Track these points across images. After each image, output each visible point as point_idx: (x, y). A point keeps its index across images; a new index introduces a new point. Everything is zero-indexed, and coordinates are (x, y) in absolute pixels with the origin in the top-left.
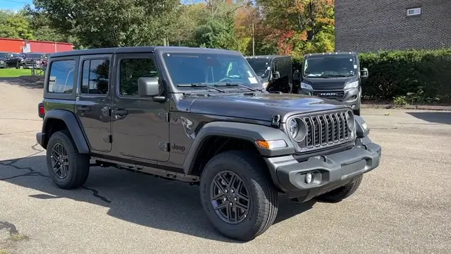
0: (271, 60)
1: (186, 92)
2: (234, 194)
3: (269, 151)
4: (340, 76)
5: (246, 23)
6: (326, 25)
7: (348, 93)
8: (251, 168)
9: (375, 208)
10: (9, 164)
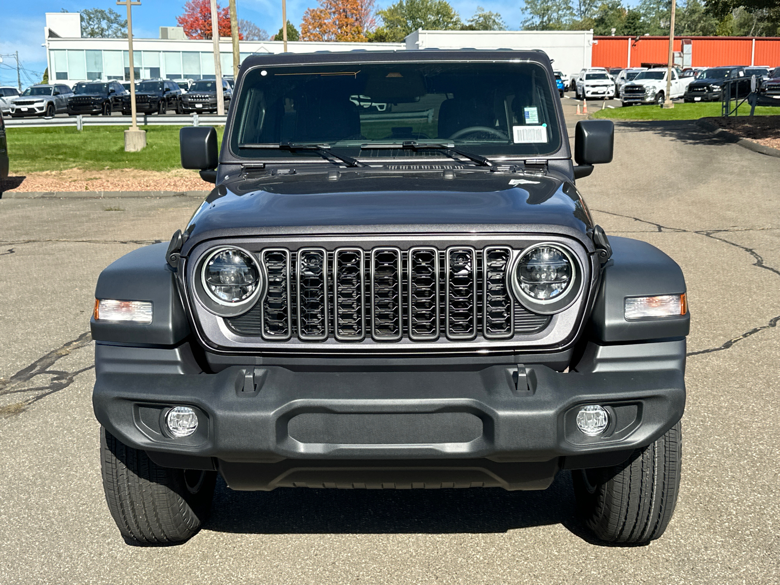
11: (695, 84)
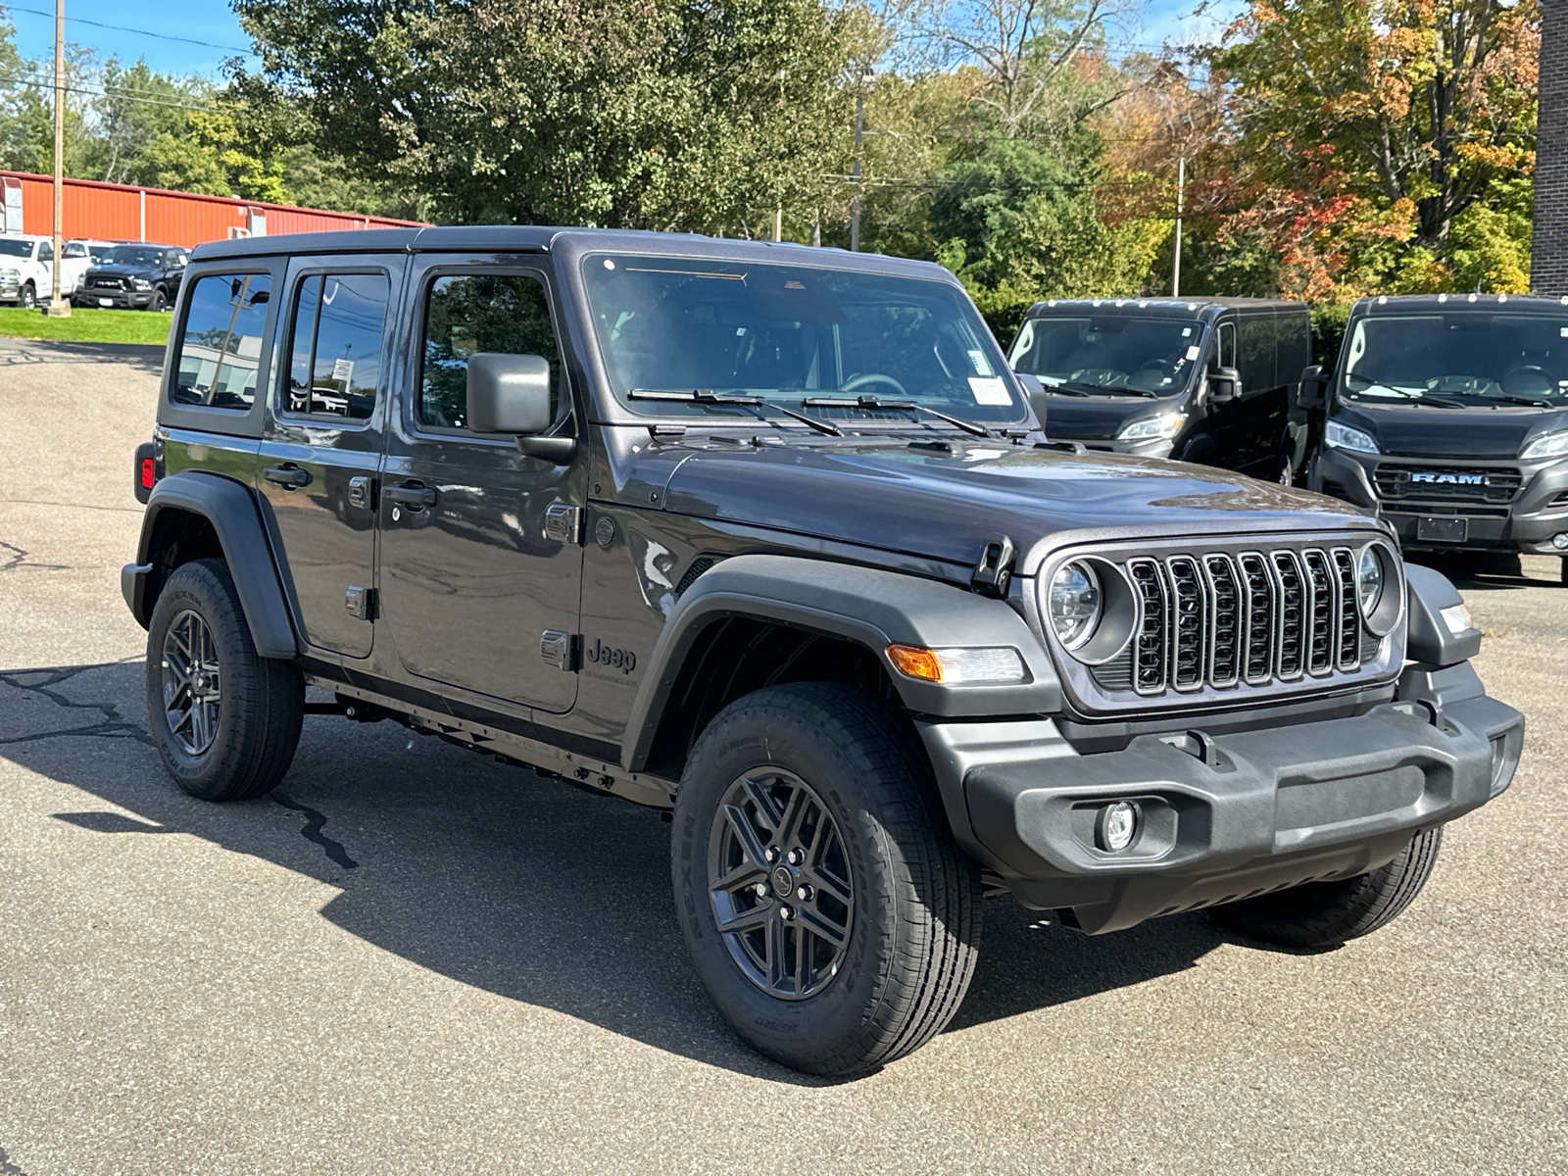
0: (1207, 315)
1: (664, 424)
2: (797, 872)
3: (939, 693)
4: (1508, 402)
5: (1158, 155)
6: (1509, 175)
7: (1537, 477)
8: (867, 765)
9: (1481, 992)
10: (36, 687)
11: (99, 272)
